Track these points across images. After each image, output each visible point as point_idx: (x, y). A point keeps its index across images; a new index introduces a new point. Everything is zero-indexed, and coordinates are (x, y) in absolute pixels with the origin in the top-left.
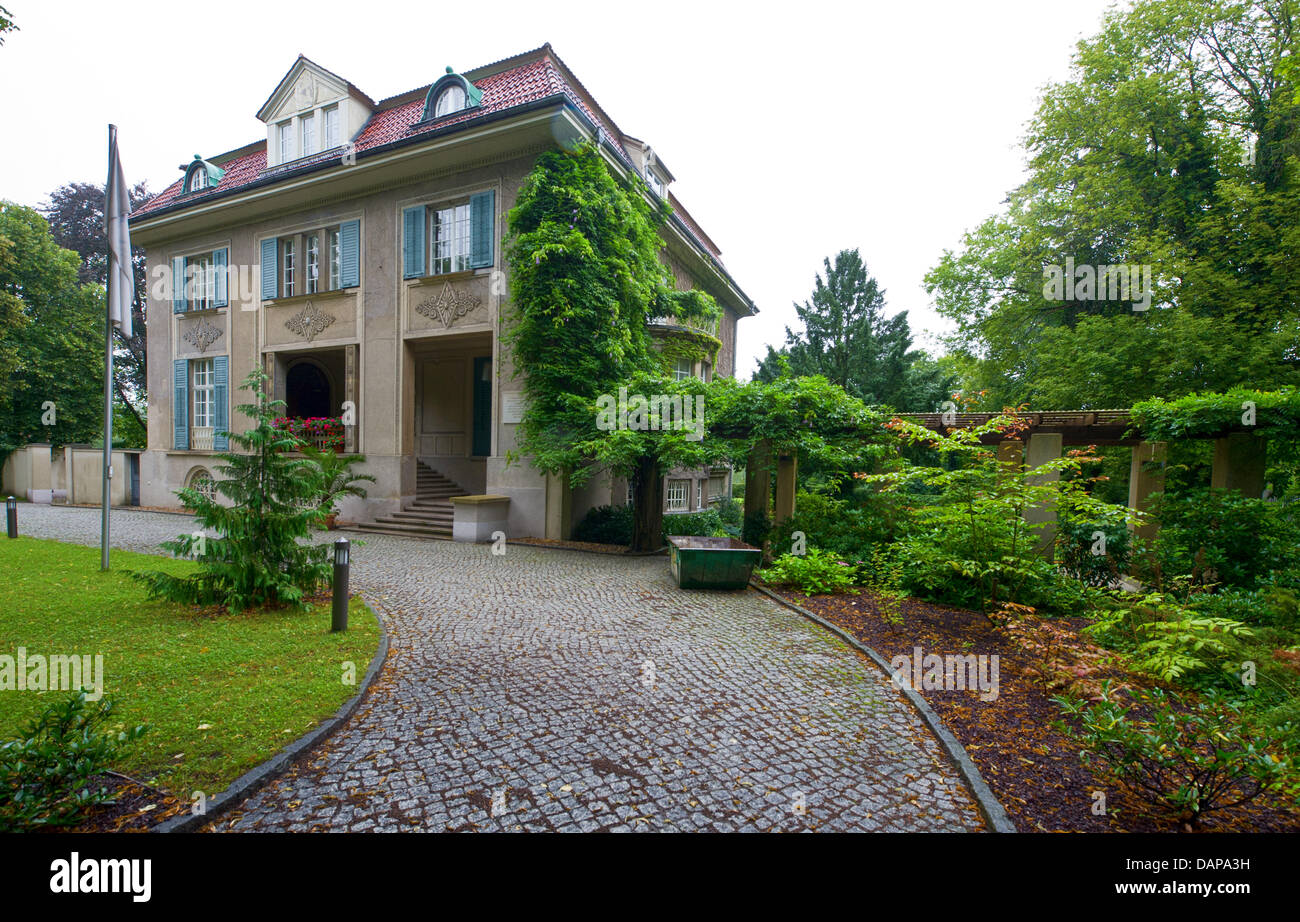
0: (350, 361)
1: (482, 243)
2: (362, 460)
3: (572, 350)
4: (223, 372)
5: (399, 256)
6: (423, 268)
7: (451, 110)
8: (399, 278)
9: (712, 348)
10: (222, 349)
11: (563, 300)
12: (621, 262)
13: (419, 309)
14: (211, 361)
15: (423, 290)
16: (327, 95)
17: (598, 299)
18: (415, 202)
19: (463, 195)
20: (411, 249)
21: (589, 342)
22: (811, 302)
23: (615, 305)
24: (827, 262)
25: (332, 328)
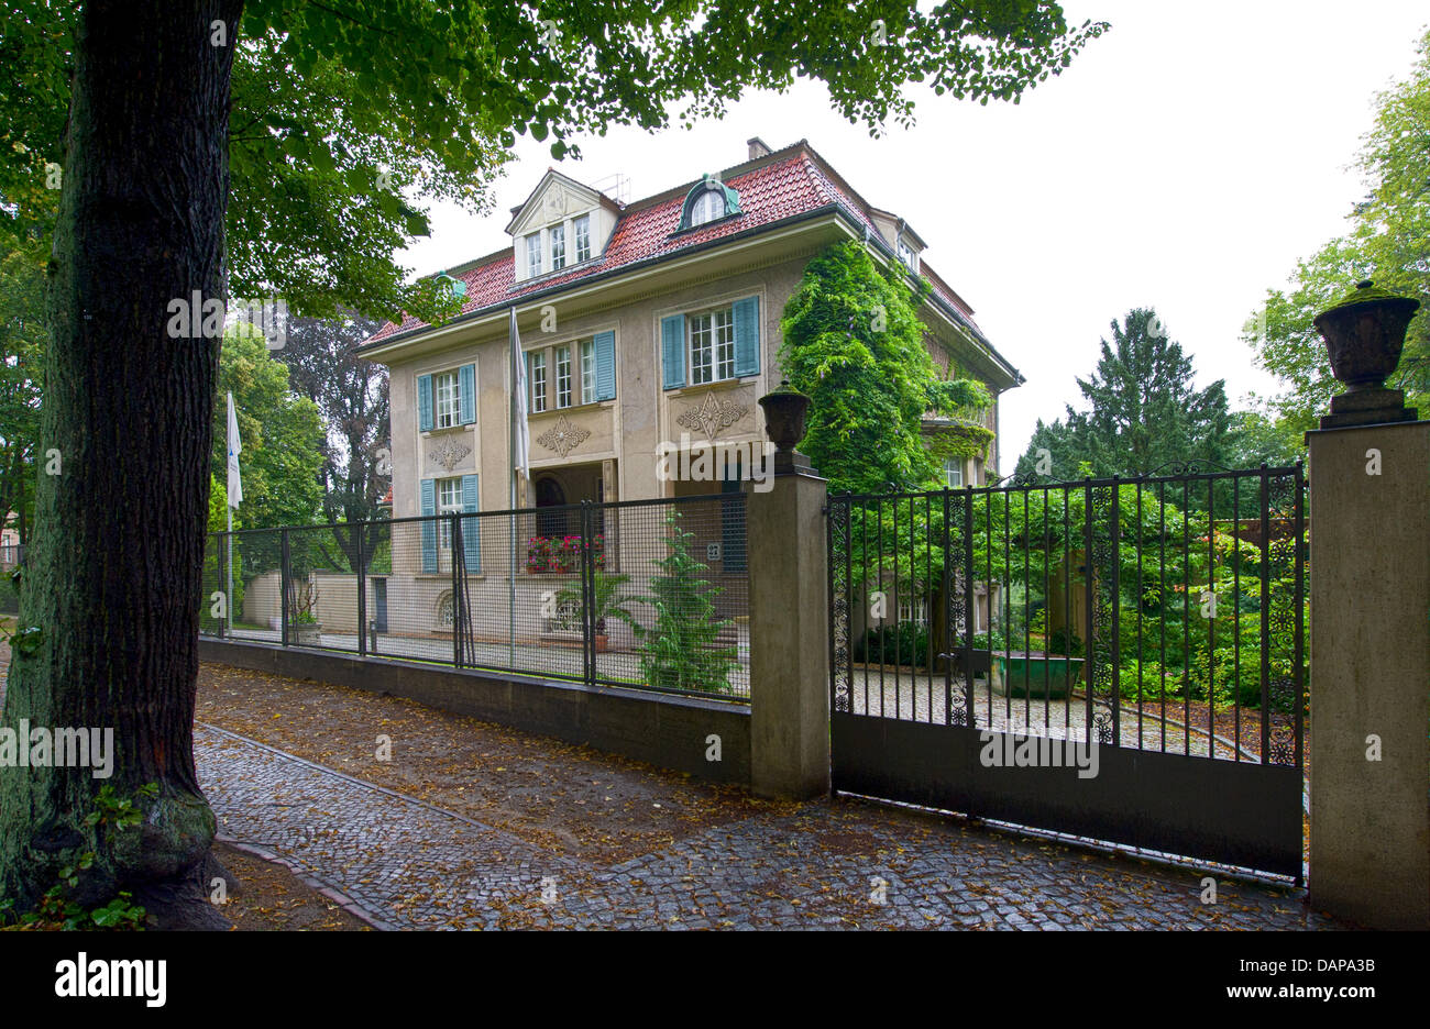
0: (607, 476)
1: (747, 350)
2: (625, 579)
3: (855, 462)
4: (473, 490)
5: (658, 367)
6: (684, 379)
7: (708, 219)
8: (658, 389)
9: (984, 440)
10: (470, 467)
11: (846, 411)
12: (897, 365)
13: (681, 420)
14: (459, 480)
15: (684, 401)
16: (577, 205)
17: (879, 408)
18: (672, 311)
19: (725, 302)
20: (670, 359)
21: (872, 452)
22: (1098, 375)
23: (896, 412)
24: (1115, 325)
25: (586, 443)
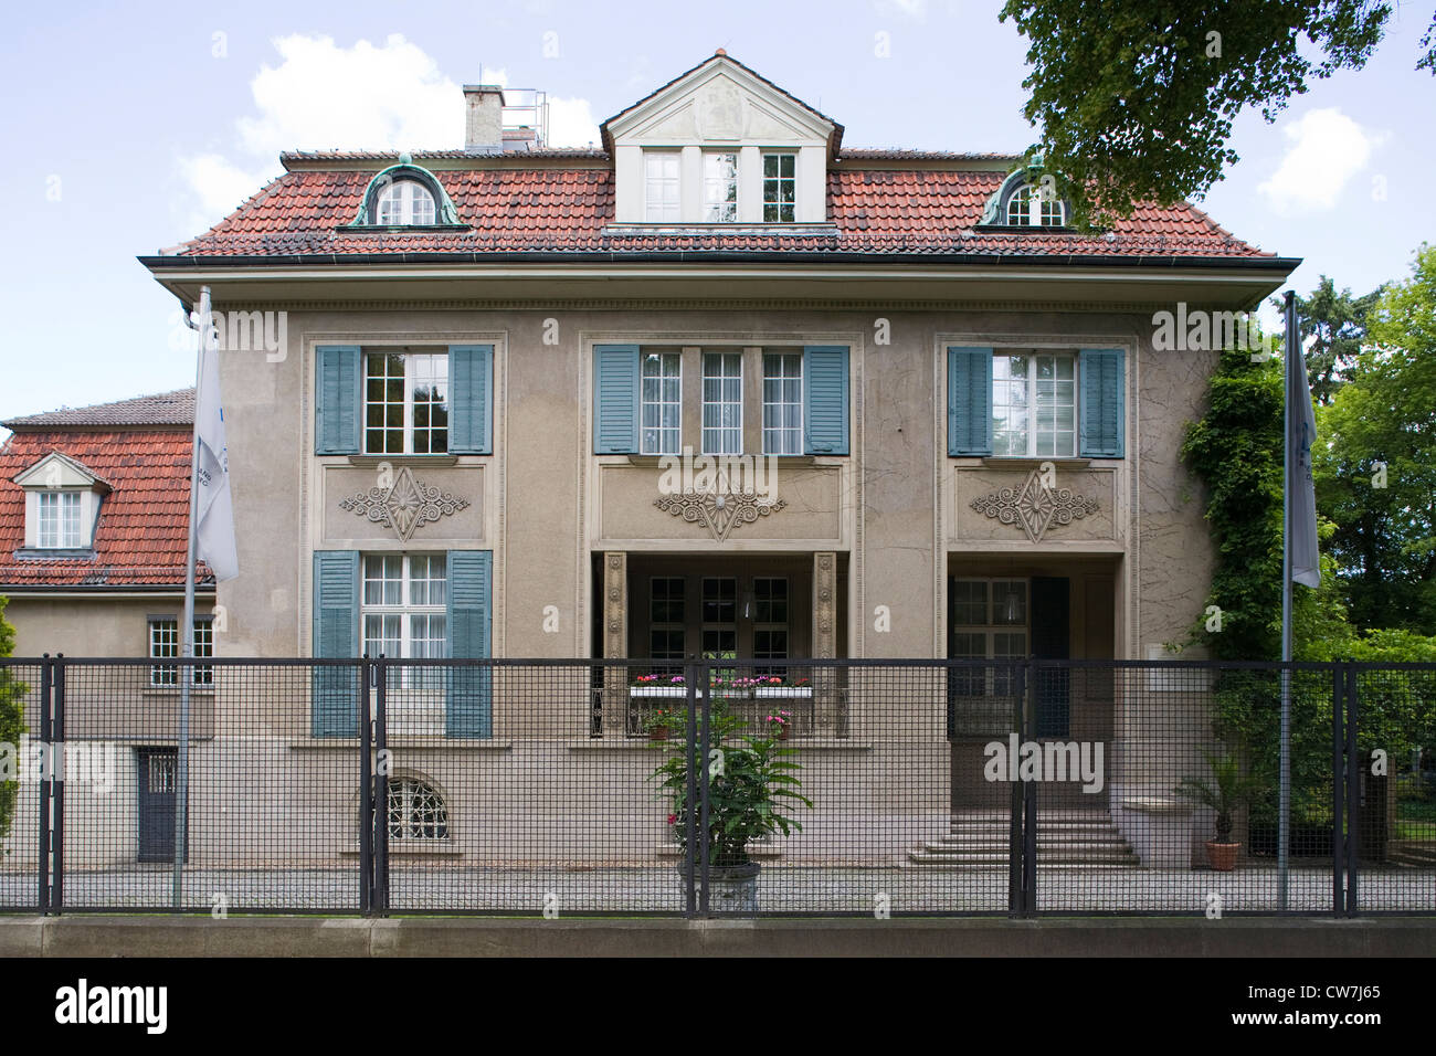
0: (824, 579)
1: (1102, 422)
5: (939, 418)
6: (988, 443)
8: (936, 454)
10: (472, 535)
13: (978, 506)
15: (984, 477)
16: (774, 130)
18: (970, 339)
19: (1066, 345)
20: (964, 410)
25: (777, 519)
